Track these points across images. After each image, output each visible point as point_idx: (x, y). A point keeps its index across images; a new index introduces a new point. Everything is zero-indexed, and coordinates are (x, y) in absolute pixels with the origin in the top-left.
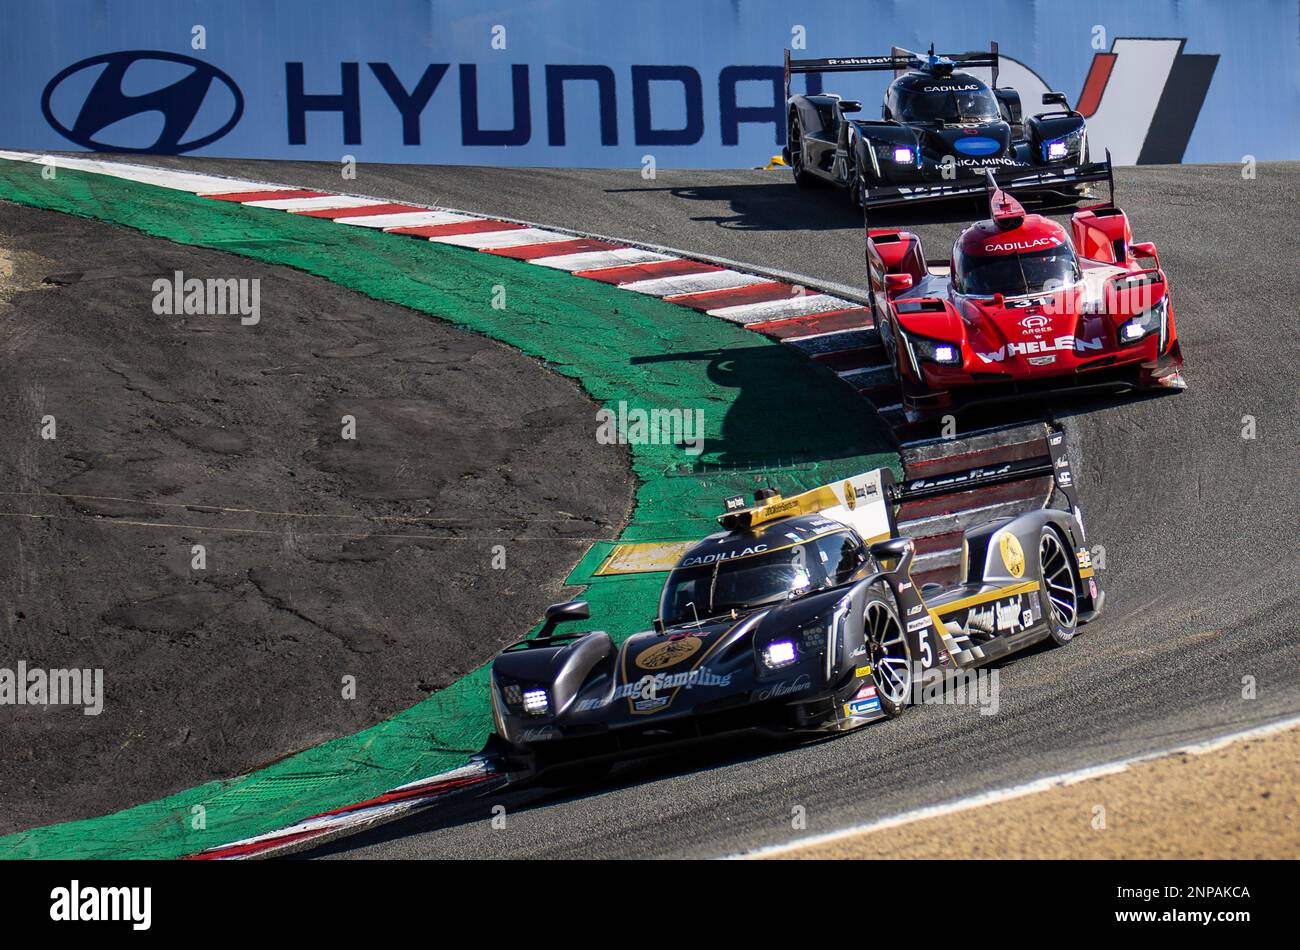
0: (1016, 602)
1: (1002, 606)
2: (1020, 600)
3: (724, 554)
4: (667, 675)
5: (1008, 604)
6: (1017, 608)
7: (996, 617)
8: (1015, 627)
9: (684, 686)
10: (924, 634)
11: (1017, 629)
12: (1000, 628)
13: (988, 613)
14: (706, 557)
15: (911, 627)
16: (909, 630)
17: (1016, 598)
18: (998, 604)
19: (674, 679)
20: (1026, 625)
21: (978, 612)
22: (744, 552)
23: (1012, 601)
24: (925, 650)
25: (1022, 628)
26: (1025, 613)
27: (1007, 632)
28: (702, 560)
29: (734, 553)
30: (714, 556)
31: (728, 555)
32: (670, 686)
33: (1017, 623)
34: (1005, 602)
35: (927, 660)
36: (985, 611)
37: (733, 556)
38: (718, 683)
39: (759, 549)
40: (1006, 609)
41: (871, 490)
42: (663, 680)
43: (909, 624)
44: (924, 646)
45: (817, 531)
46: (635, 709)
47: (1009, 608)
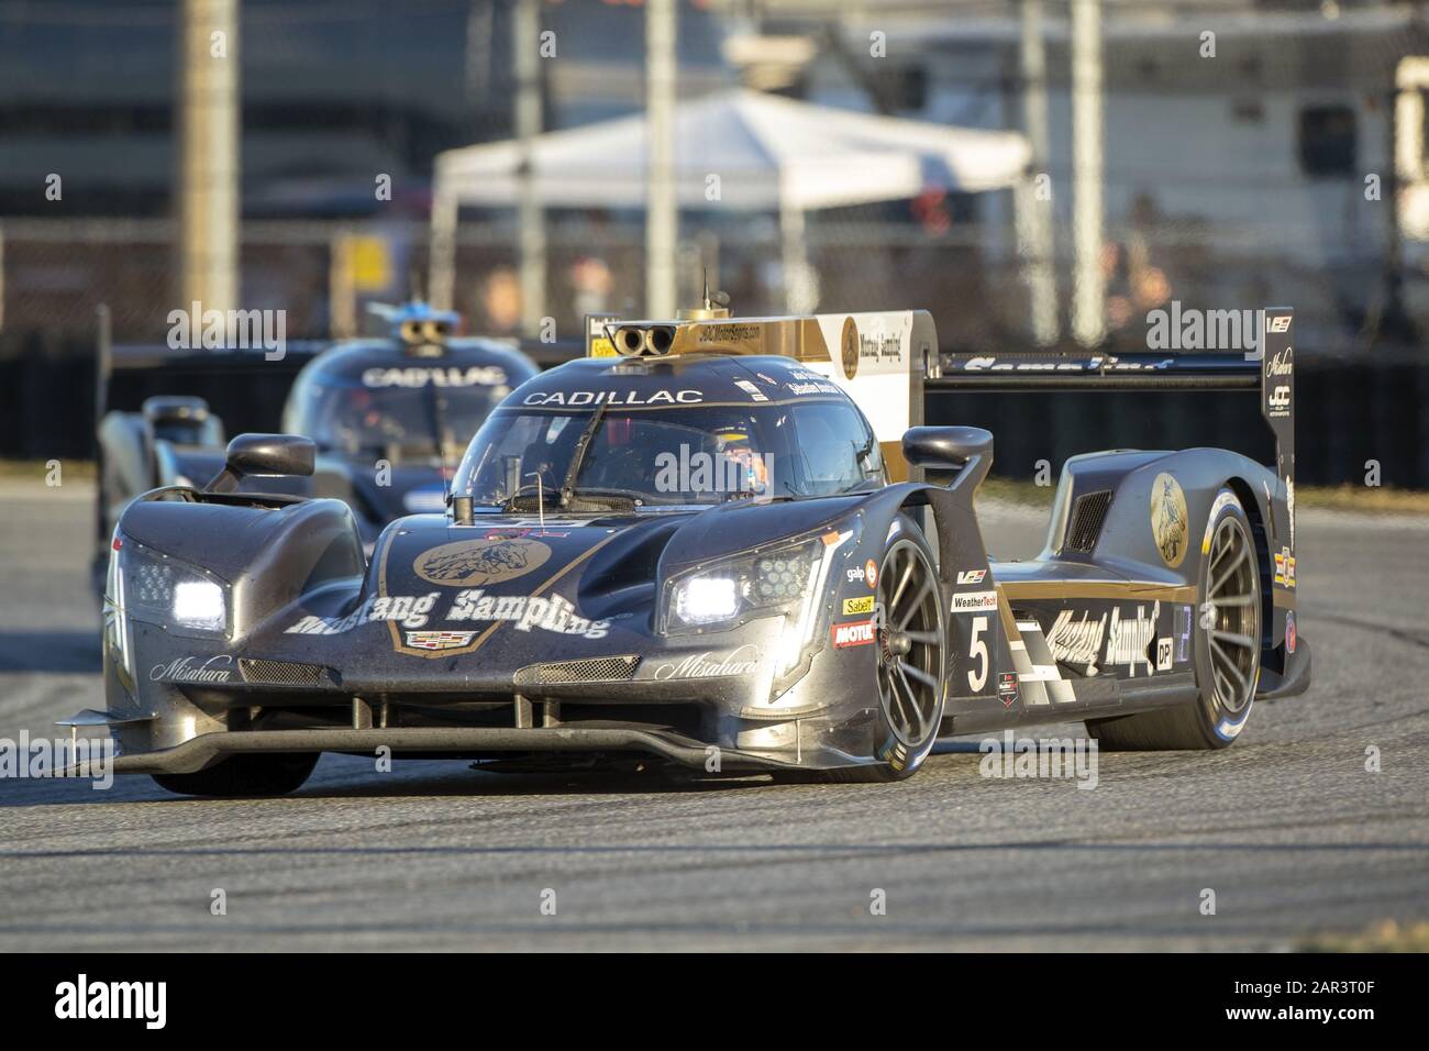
0: (1148, 616)
1: (1122, 617)
2: (1156, 614)
3: (613, 394)
4: (484, 595)
5: (1133, 616)
6: (1148, 629)
7: (1106, 637)
8: (1136, 665)
9: (513, 623)
10: (980, 624)
11: (1141, 668)
12: (1110, 659)
13: (1095, 625)
14: (576, 395)
15: (958, 603)
16: (954, 609)
17: (1149, 606)
18: (1116, 612)
19: (496, 605)
20: (1161, 667)
21: (1076, 619)
22: (656, 397)
23: (1141, 611)
24: (979, 655)
25: (1150, 669)
26: (1162, 642)
27: (1121, 670)
28: (567, 398)
29: (633, 394)
30: (591, 395)
31: (622, 396)
32: (487, 616)
33: (1143, 657)
34: (1128, 614)
35: (978, 676)
36: (1090, 619)
37: (630, 400)
38: (580, 631)
39: (685, 397)
40: (1128, 627)
41: (890, 349)
42: (475, 602)
43: (956, 596)
44: (977, 648)
45: (797, 390)
46: (404, 644)
47: (1135, 624)
